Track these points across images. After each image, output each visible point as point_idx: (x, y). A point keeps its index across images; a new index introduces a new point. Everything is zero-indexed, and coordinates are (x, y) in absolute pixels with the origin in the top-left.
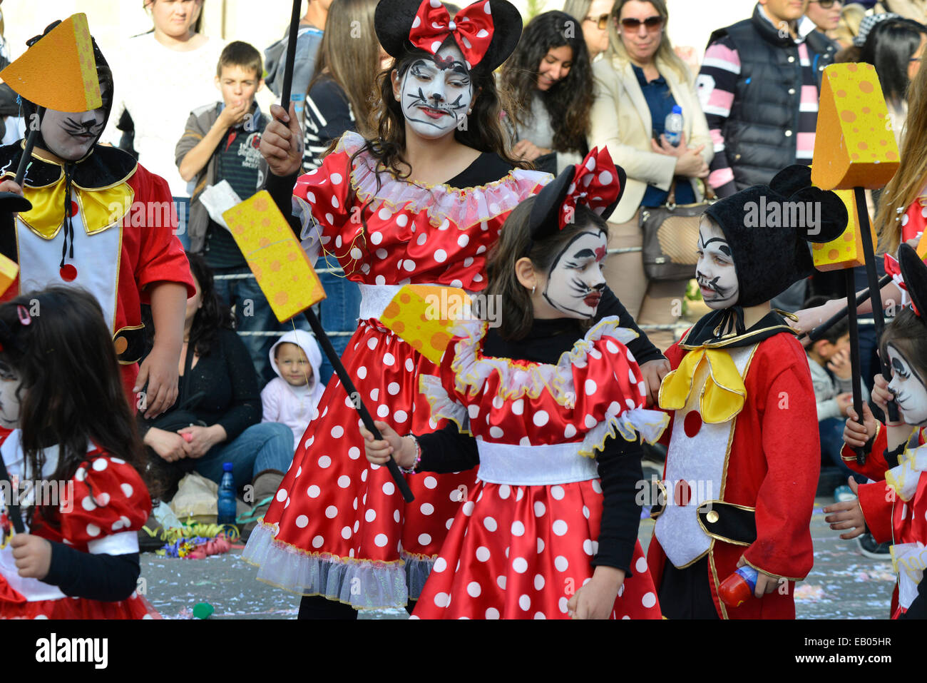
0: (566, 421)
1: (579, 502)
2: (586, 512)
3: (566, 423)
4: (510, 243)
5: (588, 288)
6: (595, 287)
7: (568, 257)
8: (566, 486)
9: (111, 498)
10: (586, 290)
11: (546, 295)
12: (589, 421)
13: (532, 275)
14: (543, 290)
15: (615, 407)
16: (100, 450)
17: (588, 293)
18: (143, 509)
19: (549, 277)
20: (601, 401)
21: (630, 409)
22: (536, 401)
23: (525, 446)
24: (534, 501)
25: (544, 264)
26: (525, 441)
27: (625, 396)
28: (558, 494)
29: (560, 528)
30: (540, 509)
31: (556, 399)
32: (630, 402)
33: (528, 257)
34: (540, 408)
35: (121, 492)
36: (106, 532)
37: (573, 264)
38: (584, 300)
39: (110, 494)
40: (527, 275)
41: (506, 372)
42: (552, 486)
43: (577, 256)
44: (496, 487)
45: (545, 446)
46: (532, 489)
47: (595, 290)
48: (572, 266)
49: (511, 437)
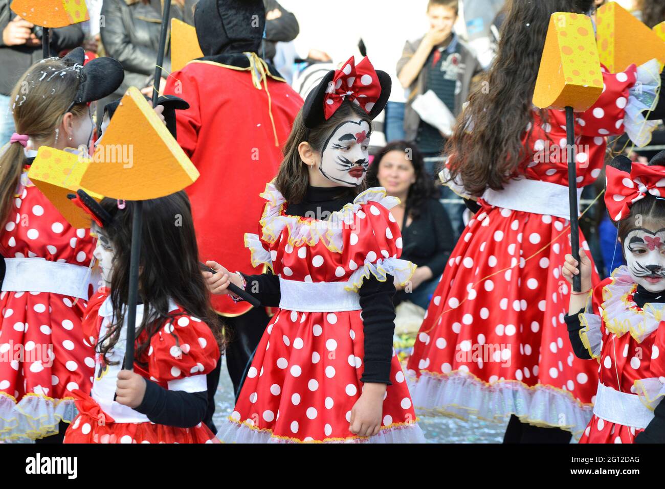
0: (337, 264)
1: (347, 327)
2: (353, 335)
3: (337, 266)
4: (295, 131)
5: (351, 164)
6: (357, 162)
7: (334, 140)
8: (339, 314)
9: (191, 348)
10: (350, 165)
11: (321, 170)
12: (352, 265)
13: (312, 155)
14: (319, 165)
15: (372, 255)
16: (182, 310)
17: (351, 167)
18: (213, 358)
19: (322, 156)
20: (360, 250)
21: (385, 258)
22: (314, 248)
23: (309, 283)
24: (313, 325)
25: (318, 145)
26: (308, 278)
27: (380, 248)
28: (332, 319)
29: (331, 345)
30: (318, 330)
31: (328, 248)
32: (385, 253)
33: (307, 141)
34: (317, 254)
35: (198, 344)
36: (185, 374)
37: (338, 145)
38: (349, 172)
39: (190, 345)
40: (308, 155)
41: (294, 227)
42: (328, 313)
43: (341, 139)
44: (289, 312)
45: (323, 282)
46: (313, 314)
47: (357, 165)
48: (338, 147)
49: (298, 275)
